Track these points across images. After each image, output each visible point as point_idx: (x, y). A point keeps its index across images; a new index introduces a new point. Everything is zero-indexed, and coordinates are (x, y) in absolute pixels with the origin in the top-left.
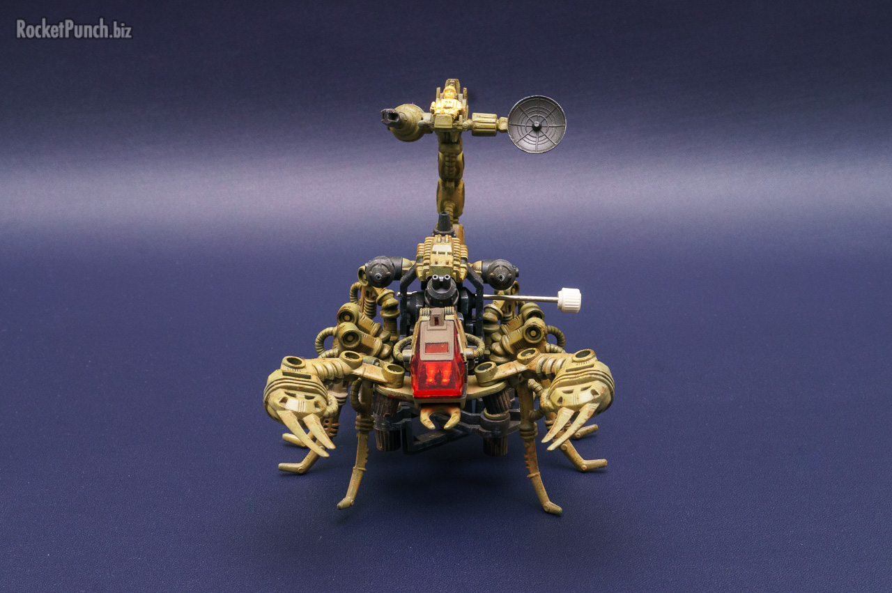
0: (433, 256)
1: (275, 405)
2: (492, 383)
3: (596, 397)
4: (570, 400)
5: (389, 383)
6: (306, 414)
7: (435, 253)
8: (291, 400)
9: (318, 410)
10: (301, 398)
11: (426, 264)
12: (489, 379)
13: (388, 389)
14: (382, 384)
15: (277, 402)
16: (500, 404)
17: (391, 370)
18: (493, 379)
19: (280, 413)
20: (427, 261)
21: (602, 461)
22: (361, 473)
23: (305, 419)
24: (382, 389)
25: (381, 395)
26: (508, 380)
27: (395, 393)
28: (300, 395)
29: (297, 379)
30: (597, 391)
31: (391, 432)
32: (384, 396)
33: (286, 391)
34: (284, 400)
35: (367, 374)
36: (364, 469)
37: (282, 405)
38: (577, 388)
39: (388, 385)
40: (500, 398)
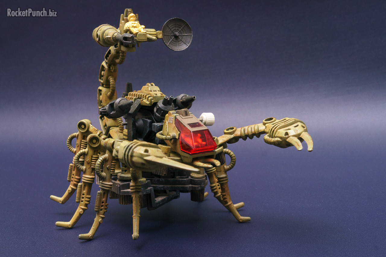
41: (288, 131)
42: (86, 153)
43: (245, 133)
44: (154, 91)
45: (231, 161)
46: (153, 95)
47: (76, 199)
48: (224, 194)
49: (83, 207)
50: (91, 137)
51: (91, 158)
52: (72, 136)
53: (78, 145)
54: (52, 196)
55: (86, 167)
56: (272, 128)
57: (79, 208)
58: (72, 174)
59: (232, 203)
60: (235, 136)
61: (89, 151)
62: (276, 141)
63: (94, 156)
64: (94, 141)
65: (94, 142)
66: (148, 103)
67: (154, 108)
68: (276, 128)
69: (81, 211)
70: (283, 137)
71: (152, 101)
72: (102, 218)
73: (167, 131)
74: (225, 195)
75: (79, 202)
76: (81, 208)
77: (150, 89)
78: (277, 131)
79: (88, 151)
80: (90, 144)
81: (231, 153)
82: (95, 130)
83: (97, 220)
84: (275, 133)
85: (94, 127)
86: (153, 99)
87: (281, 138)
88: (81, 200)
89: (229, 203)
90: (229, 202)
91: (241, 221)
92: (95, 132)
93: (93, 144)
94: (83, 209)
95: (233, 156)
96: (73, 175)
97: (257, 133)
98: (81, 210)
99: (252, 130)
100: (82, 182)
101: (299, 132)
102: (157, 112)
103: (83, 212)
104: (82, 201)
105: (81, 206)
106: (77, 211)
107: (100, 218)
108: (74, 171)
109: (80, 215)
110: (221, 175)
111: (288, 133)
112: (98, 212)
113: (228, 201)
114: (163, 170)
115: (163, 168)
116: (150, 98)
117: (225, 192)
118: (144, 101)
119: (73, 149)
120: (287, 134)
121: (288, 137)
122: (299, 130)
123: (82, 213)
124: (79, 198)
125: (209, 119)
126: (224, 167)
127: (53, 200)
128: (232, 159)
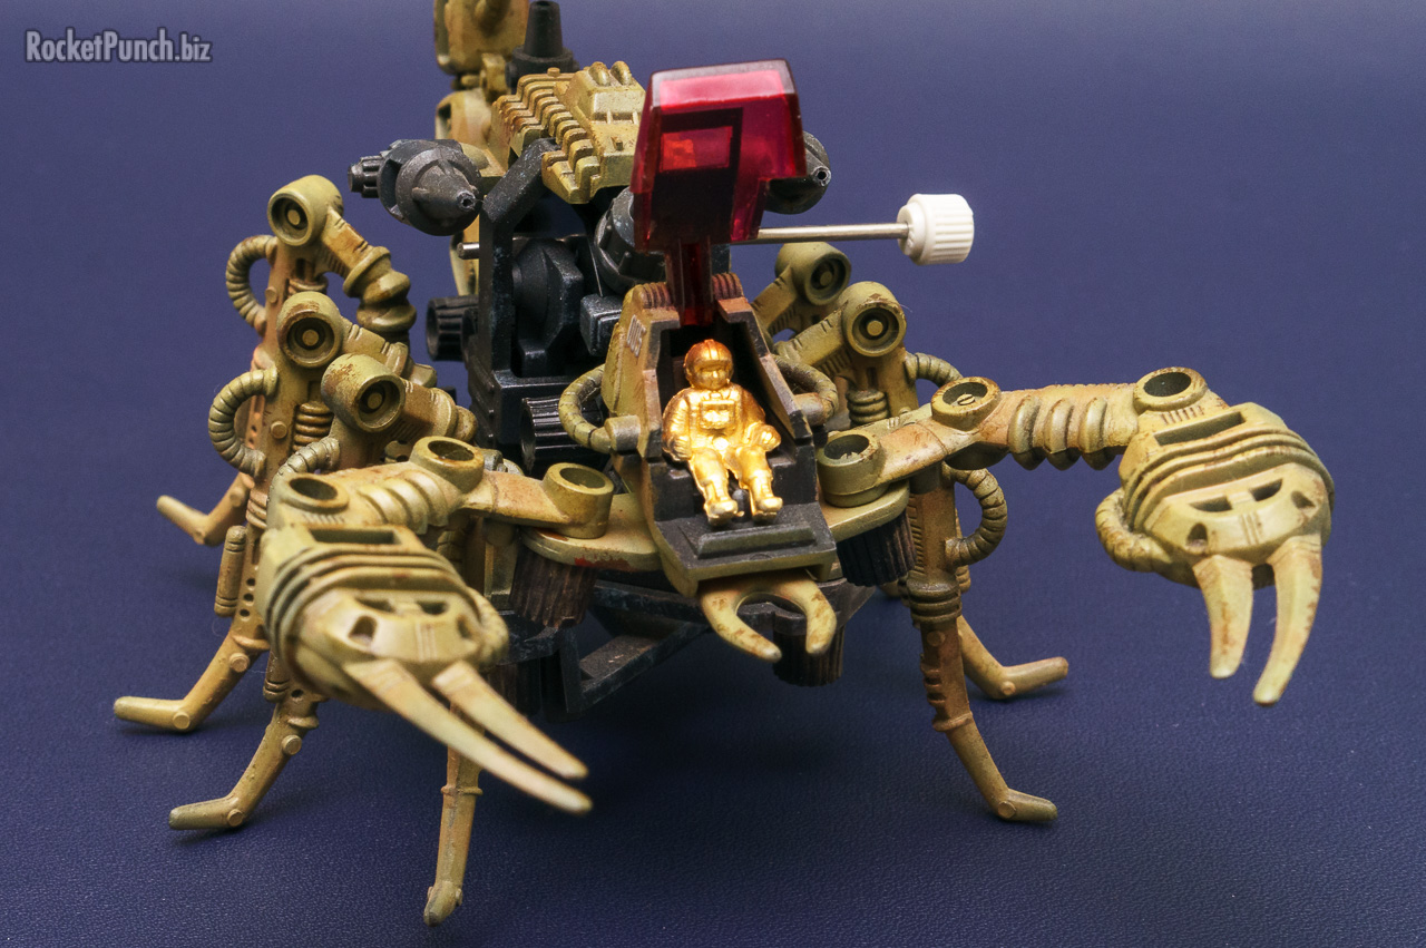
0: (596, 126)
1: (336, 645)
2: (873, 495)
3: (1311, 513)
4: (1230, 530)
5: (574, 524)
6: (441, 667)
7: (601, 117)
8: (383, 623)
9: (470, 647)
10: (412, 612)
11: (583, 153)
12: (868, 481)
13: (572, 543)
14: (554, 529)
15: (341, 632)
16: (896, 554)
17: (577, 483)
18: (880, 481)
19: (357, 671)
20: (586, 144)
21: (1053, 665)
22: (471, 803)
23: (442, 681)
24: (552, 545)
25: (549, 562)
26: (914, 481)
27: (595, 553)
28: (405, 602)
29: (372, 548)
30: (1307, 495)
31: (521, 665)
32: (561, 566)
33: (357, 593)
34: (364, 628)
35: (504, 504)
36: (477, 790)
37: (358, 644)
38: (1238, 492)
39: (572, 531)
40: (897, 534)
41: (1211, 520)
42: (269, 390)
43: (1030, 439)
44: (617, 117)
45: (982, 524)
46: (603, 149)
47: (214, 601)
48: (934, 672)
49: (248, 641)
50: (294, 318)
51: (291, 414)
52: (250, 251)
53: (273, 300)
54: (168, 503)
55: (268, 455)
56: (1144, 473)
57: (227, 644)
58: (251, 423)
59: (968, 722)
60: (983, 439)
61: (284, 383)
62: (1142, 558)
63: (307, 407)
64: (311, 337)
65: (307, 342)
66: (570, 185)
67: (600, 217)
68: (1158, 480)
69: (238, 661)
70: (1180, 548)
71: (594, 178)
72: (301, 731)
73: (616, 389)
74: (936, 680)
75: (231, 615)
76: (239, 645)
77: (600, 104)
78: (1157, 501)
79: (279, 380)
80: (288, 351)
81: (985, 482)
82: (350, 242)
83: (278, 737)
84: (1148, 514)
85: (347, 227)
86: (596, 170)
87: (1168, 547)
88: (239, 608)
89: (957, 720)
90: (957, 714)
91: (1004, 814)
92: (350, 251)
93: (301, 351)
94: (248, 650)
95: (990, 500)
96: (254, 428)
97: (1087, 451)
98: (239, 655)
99: (1070, 427)
100: (248, 526)
101: (1269, 533)
102: (606, 244)
103: (245, 666)
104: (245, 613)
105: (240, 633)
106: (221, 654)
107: (287, 729)
108: (256, 410)
109: (234, 677)
110: (925, 580)
111: (1209, 533)
112: (280, 704)
113: (950, 710)
114: (557, 601)
115: (560, 595)
116: (584, 163)
117: (937, 667)
118: (558, 168)
119: (253, 312)
120: (1199, 533)
121: (1204, 555)
122: (1276, 519)
123: (242, 668)
124: (232, 599)
125: (939, 234)
126: (943, 545)
127: (168, 520)
128: (985, 516)
